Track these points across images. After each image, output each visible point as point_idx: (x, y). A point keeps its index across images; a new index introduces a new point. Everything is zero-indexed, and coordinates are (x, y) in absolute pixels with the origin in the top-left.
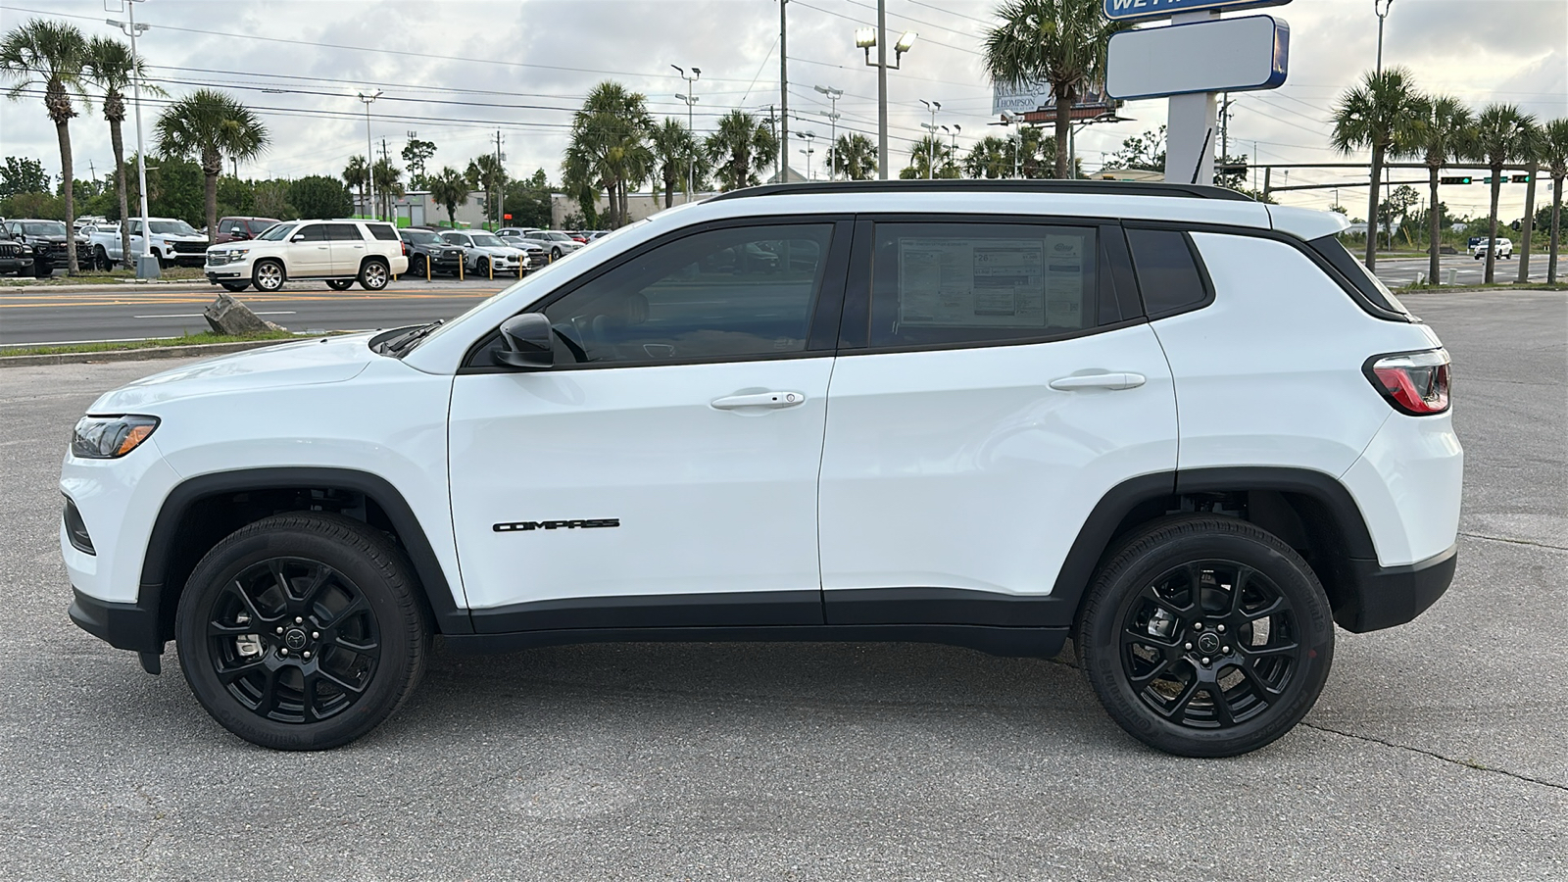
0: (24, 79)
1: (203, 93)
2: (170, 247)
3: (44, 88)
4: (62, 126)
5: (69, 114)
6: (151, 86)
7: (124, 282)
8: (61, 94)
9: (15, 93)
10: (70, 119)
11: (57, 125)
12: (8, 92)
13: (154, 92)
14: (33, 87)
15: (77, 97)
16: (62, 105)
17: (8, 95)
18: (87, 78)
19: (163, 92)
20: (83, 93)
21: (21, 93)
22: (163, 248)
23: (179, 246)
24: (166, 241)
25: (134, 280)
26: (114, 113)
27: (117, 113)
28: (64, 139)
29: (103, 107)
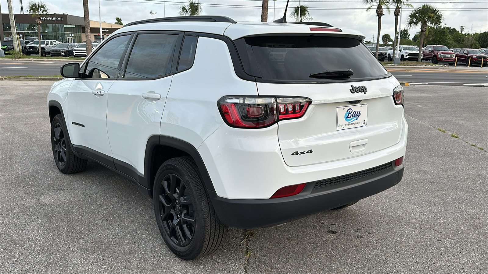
0: (371, 5)
1: (424, 5)
2: (407, 54)
3: (376, 7)
4: (380, 18)
5: (382, 14)
6: (409, 4)
7: (388, 65)
8: (381, 9)
9: (368, 9)
10: (382, 16)
11: (378, 18)
12: (367, 9)
13: (409, 6)
14: (373, 7)
15: (386, 9)
16: (380, 12)
17: (366, 10)
18: (391, 3)
19: (412, 6)
20: (388, 8)
21: (370, 9)
22: (405, 55)
23: (410, 54)
24: (406, 53)
25: (391, 65)
26: (397, 14)
27: (397, 13)
28: (380, 22)
29: (394, 12)
